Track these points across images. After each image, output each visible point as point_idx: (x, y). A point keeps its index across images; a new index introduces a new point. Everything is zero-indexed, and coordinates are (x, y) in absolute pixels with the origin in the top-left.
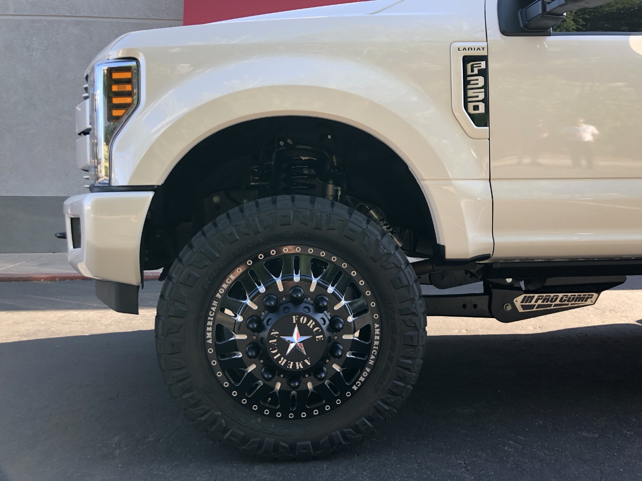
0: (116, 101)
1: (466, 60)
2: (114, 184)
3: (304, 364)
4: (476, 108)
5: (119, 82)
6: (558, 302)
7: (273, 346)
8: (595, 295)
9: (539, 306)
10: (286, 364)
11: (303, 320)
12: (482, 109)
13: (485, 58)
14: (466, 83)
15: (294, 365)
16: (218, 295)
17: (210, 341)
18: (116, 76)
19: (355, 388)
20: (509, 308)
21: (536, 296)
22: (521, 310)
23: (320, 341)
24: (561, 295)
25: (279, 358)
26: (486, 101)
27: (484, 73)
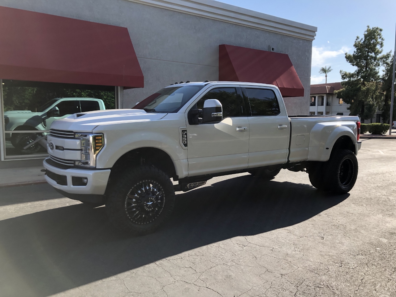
0: (97, 145)
1: (182, 131)
2: (97, 168)
3: (152, 209)
4: (184, 142)
5: (97, 140)
6: (197, 185)
7: (145, 206)
8: (206, 182)
9: (193, 186)
10: (148, 210)
11: (151, 198)
12: (186, 143)
13: (186, 131)
14: (183, 136)
15: (150, 210)
16: (128, 195)
17: (126, 207)
18: (97, 138)
19: (159, 214)
20: (186, 188)
21: (192, 183)
22: (189, 188)
23: (155, 203)
24: (198, 183)
25: (146, 209)
26: (187, 141)
27: (186, 134)
